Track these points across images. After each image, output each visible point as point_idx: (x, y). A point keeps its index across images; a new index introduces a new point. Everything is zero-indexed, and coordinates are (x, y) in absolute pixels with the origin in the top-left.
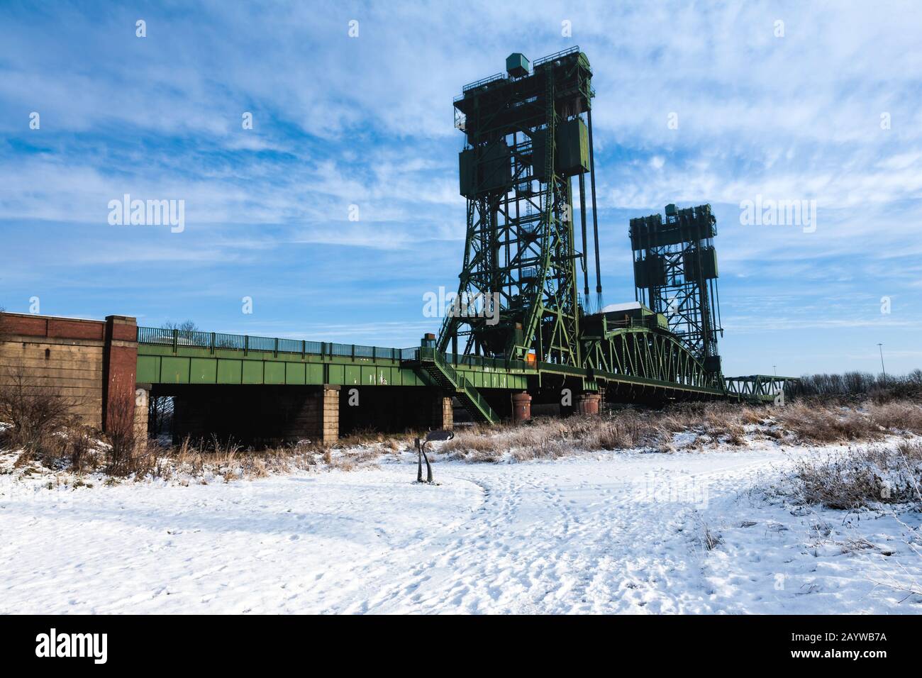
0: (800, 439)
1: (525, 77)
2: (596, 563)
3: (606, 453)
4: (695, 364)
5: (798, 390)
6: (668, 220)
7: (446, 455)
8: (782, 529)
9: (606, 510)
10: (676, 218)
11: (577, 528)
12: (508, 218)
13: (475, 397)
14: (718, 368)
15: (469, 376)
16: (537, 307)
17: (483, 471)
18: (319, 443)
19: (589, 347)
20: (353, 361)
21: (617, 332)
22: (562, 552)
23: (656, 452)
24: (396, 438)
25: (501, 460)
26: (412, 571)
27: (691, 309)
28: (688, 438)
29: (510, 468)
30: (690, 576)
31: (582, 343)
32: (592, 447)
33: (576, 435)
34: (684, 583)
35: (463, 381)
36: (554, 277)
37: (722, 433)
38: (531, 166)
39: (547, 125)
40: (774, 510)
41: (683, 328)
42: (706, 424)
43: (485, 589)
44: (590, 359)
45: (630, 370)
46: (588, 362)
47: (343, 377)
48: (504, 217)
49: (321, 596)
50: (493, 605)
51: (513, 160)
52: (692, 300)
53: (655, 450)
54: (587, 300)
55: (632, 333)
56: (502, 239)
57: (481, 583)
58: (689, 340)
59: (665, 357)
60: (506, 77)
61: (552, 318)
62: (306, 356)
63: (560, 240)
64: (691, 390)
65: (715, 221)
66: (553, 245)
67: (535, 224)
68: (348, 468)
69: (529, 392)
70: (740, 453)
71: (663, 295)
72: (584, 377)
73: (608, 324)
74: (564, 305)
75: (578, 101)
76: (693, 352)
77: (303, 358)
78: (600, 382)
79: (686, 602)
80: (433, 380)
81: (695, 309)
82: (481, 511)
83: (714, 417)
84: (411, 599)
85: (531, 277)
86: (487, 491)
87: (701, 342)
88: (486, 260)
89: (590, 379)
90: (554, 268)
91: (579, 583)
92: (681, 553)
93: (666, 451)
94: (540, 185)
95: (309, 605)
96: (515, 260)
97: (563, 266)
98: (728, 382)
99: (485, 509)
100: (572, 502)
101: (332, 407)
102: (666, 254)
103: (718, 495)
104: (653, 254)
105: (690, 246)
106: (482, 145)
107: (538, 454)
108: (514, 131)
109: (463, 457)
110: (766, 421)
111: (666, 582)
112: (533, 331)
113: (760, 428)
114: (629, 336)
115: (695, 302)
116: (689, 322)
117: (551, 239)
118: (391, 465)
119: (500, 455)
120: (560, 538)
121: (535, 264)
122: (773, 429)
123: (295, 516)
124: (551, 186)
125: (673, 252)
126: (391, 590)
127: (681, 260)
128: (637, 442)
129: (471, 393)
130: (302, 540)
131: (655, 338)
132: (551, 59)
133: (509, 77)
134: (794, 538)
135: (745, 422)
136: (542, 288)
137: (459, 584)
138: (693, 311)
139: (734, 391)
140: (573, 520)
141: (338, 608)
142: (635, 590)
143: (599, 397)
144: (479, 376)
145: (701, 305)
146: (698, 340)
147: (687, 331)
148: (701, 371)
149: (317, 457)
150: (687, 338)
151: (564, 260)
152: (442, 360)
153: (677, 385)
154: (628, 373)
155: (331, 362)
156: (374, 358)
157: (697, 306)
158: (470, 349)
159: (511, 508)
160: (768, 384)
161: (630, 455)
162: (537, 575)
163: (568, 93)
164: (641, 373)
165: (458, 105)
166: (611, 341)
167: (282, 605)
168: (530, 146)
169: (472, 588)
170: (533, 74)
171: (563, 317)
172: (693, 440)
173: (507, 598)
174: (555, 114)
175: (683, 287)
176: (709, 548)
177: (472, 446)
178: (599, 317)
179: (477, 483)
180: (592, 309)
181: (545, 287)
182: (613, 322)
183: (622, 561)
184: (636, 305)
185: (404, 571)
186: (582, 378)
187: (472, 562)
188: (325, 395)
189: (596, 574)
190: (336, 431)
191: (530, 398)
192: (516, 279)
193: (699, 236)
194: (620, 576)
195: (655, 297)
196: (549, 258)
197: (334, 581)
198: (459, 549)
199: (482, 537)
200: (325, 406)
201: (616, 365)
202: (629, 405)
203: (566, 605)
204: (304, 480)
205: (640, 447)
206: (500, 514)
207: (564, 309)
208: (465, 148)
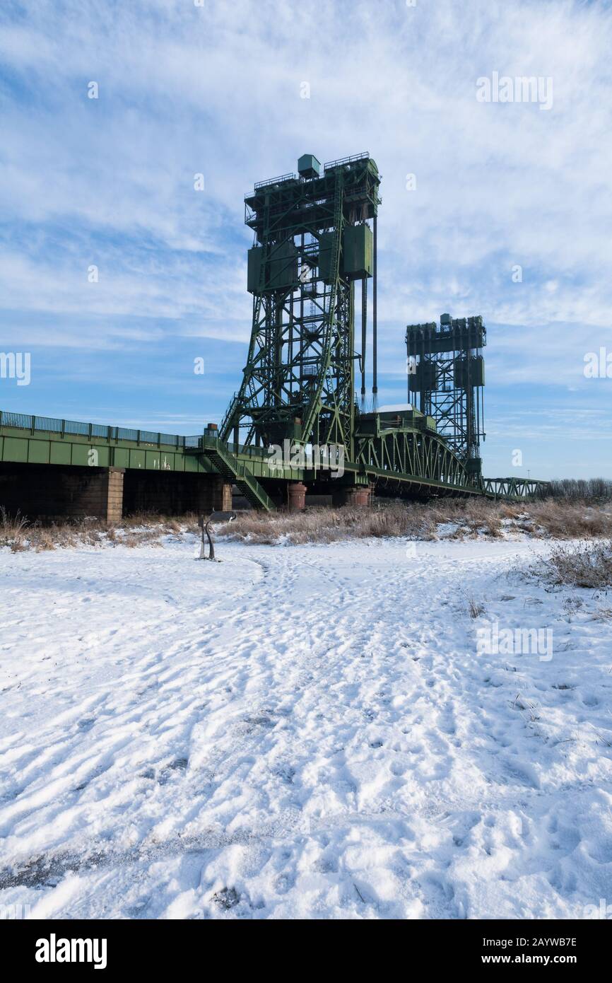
0: (549, 533)
1: (315, 179)
2: (372, 628)
3: (375, 540)
4: (458, 465)
5: (547, 491)
6: (442, 329)
7: (225, 537)
8: (538, 602)
9: (378, 586)
10: (450, 327)
11: (353, 599)
12: (292, 317)
13: (254, 485)
14: (479, 470)
15: (249, 466)
16: (316, 404)
17: (261, 552)
18: (103, 522)
19: (362, 444)
20: (138, 445)
21: (389, 431)
22: (340, 618)
23: (421, 540)
24: (177, 521)
25: (278, 542)
26: (201, 630)
27: (458, 414)
28: (451, 528)
29: (286, 550)
30: (457, 638)
31: (356, 439)
32: (363, 534)
33: (348, 523)
34: (453, 643)
35: (243, 470)
36: (333, 377)
37: (481, 525)
38: (317, 268)
39: (334, 229)
40: (529, 588)
41: (450, 431)
42: (468, 517)
43: (272, 645)
44: (362, 455)
45: (399, 467)
46: (360, 457)
47: (128, 461)
48: (289, 315)
49: (116, 648)
50: (280, 658)
51: (300, 260)
52: (459, 406)
53: (420, 538)
54: (363, 399)
55: (402, 433)
56: (286, 337)
57: (267, 640)
58: (454, 443)
59: (432, 457)
60: (297, 178)
61: (329, 415)
62: (92, 439)
63: (342, 340)
64: (453, 489)
65: (485, 333)
66: (334, 345)
67: (319, 324)
68: (132, 545)
69: (305, 483)
70: (497, 543)
71: (433, 399)
72: (356, 471)
73: (381, 424)
74: (342, 403)
75: (365, 206)
76: (457, 453)
77: (89, 440)
78: (371, 477)
79: (455, 658)
80: (214, 468)
81: (461, 413)
82: (261, 584)
83: (474, 510)
84: (203, 652)
85: (311, 375)
86: (265, 568)
87: (465, 445)
88: (270, 356)
89: (361, 474)
90: (334, 367)
91: (358, 642)
92: (448, 621)
93: (430, 540)
94: (325, 287)
95: (106, 655)
96: (297, 358)
97: (342, 366)
98: (486, 483)
99: (265, 583)
100: (346, 579)
101: (117, 489)
102: (438, 361)
103: (478, 577)
104: (426, 359)
105: (460, 355)
106: (271, 243)
107: (313, 539)
108: (302, 231)
109: (242, 539)
110: (521, 516)
111: (436, 643)
112: (311, 426)
113: (515, 522)
114: (400, 435)
115: (462, 407)
116: (456, 426)
117: (333, 339)
118: (173, 545)
119: (277, 538)
120: (337, 607)
121: (316, 362)
122: (527, 524)
123: (85, 583)
124: (335, 288)
125: (445, 359)
126: (182, 645)
127: (452, 367)
128: (404, 532)
129: (250, 482)
130: (94, 602)
131: (423, 438)
132: (341, 164)
133: (300, 178)
134: (549, 609)
135: (503, 517)
136: (321, 386)
137: (247, 641)
138: (459, 416)
139: (491, 491)
140: (348, 593)
141: (134, 658)
142: (408, 649)
143: (369, 490)
144: (258, 466)
145: (467, 410)
146: (463, 443)
147: (453, 434)
148: (463, 472)
149: (101, 535)
150: (453, 440)
151: (344, 360)
152: (225, 450)
153: (441, 483)
154: (396, 470)
155: (116, 446)
156: (158, 444)
157: (464, 411)
158: (250, 441)
159: (290, 582)
160: (522, 486)
161: (397, 542)
162: (319, 636)
163: (356, 198)
164: (409, 471)
165: (249, 201)
166: (383, 440)
167: (80, 655)
168: (317, 248)
169: (259, 644)
170: (323, 177)
171: (340, 414)
172: (455, 530)
173: (292, 652)
174: (343, 218)
175: (452, 393)
176: (474, 616)
177: (250, 529)
178: (373, 417)
179: (256, 561)
180: (368, 409)
181: (325, 385)
182: (385, 422)
183: (395, 625)
184: (408, 407)
185: (194, 630)
186: (354, 473)
187: (257, 624)
188: (110, 477)
189: (373, 635)
190: (119, 512)
191: (305, 489)
192: (298, 376)
193: (470, 345)
194: (395, 637)
195: (425, 400)
196: (329, 357)
197: (128, 637)
198: (245, 614)
199: (264, 605)
200: (110, 488)
201: (386, 462)
202: (397, 499)
203: (347, 659)
204: (90, 554)
205: (406, 535)
206: (280, 587)
207: (341, 407)
208: (254, 245)
